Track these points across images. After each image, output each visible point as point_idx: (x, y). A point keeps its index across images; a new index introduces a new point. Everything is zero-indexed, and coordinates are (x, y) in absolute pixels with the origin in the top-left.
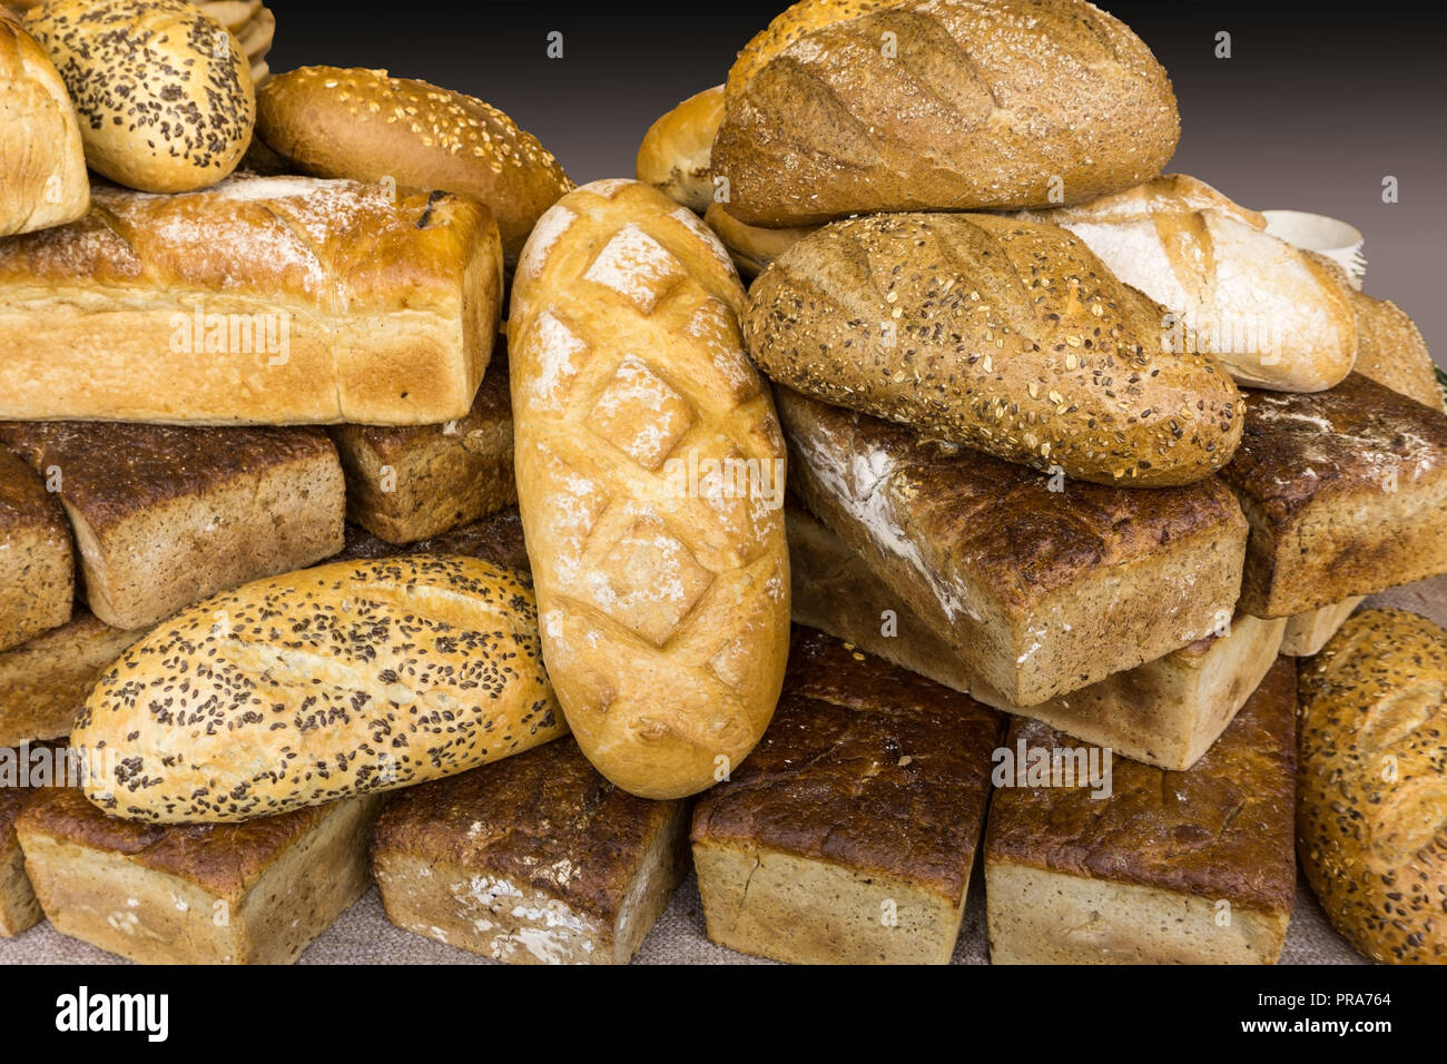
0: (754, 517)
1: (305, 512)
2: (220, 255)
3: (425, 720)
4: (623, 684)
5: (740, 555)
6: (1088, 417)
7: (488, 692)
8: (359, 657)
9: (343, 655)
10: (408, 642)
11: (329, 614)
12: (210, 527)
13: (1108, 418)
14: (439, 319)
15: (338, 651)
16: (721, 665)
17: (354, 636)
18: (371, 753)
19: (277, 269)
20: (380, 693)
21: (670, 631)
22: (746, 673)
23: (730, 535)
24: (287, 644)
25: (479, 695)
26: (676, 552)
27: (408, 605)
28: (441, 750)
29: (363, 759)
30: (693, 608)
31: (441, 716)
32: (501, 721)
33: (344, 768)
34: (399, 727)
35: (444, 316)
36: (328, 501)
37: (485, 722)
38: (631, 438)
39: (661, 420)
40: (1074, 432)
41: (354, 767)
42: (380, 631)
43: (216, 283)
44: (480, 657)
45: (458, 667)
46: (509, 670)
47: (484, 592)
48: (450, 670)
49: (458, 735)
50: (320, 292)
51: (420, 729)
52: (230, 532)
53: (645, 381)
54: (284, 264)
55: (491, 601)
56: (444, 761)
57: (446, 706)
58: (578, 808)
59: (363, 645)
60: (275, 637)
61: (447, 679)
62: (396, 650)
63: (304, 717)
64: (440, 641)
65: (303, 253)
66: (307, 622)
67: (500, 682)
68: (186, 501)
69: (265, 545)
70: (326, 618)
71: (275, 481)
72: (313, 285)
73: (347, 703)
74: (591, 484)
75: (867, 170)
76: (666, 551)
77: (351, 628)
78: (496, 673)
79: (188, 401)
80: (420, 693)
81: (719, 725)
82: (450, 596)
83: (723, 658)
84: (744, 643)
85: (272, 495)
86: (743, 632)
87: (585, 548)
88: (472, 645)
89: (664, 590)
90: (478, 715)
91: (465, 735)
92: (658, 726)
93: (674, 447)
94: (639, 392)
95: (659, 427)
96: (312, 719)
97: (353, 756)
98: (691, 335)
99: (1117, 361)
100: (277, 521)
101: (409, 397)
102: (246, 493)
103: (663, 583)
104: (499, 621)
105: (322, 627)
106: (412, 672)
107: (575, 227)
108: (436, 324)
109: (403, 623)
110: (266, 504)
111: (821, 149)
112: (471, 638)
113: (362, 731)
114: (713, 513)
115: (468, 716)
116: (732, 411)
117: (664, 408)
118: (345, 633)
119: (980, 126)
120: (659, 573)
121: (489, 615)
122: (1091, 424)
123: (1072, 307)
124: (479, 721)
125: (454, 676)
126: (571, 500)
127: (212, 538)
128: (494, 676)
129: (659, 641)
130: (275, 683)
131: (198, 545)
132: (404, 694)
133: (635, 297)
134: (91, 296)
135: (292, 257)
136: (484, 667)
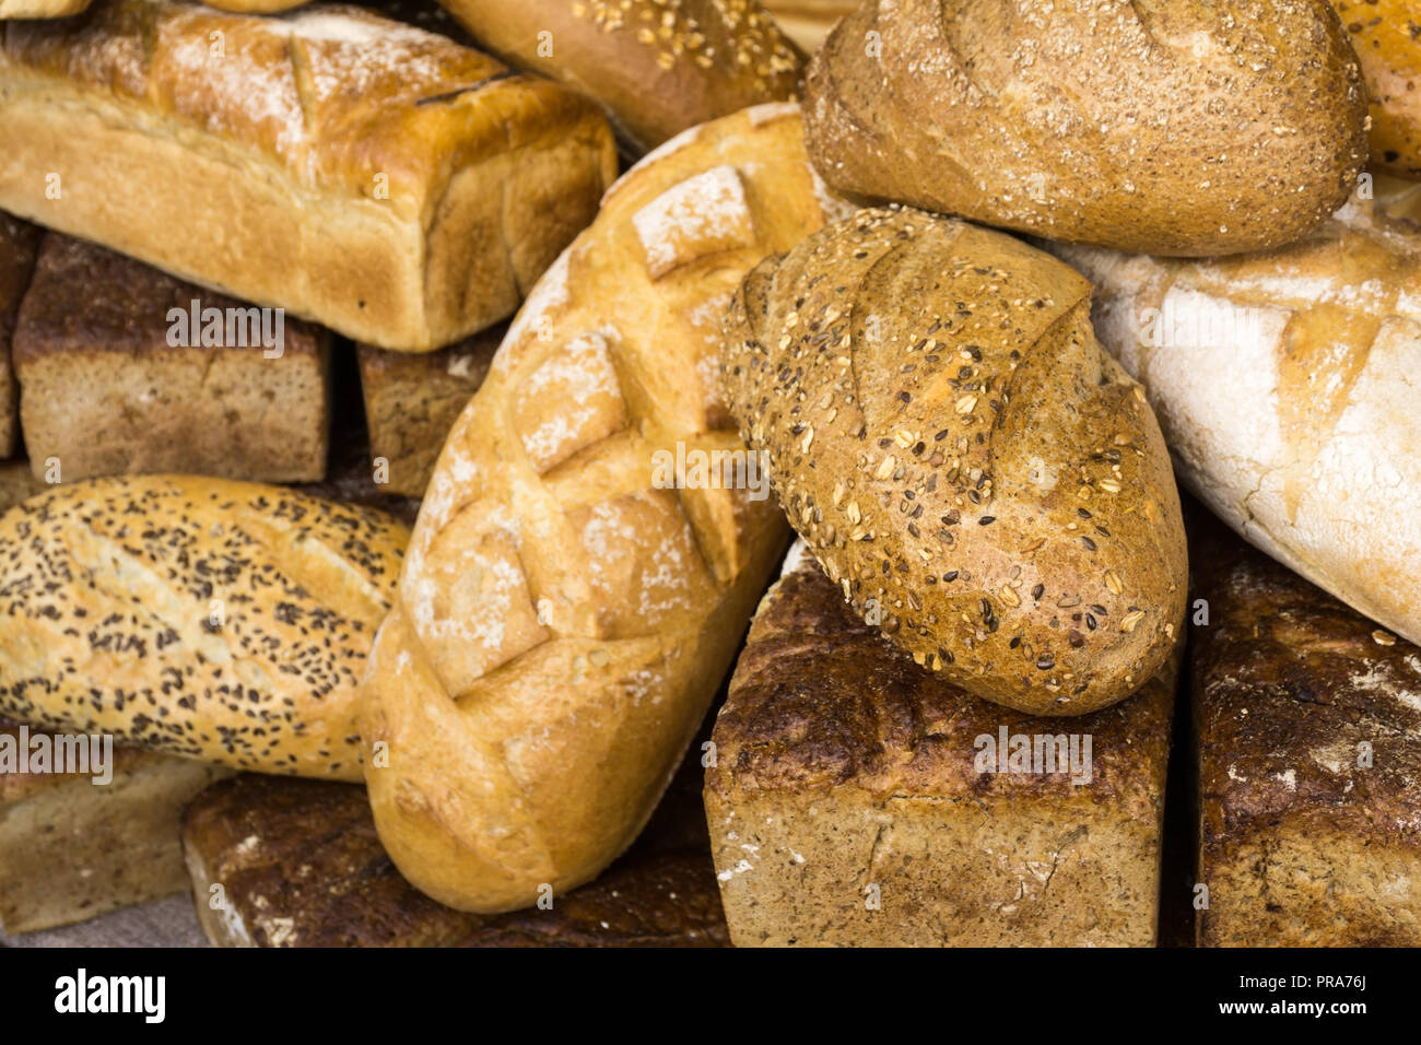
0: (648, 581)
1: (268, 419)
2: (209, 88)
3: (225, 689)
4: (406, 730)
5: (600, 621)
6: (883, 557)
7: (311, 687)
8: (191, 591)
9: (178, 582)
10: (250, 593)
11: (190, 530)
12: (145, 398)
13: (903, 567)
14: (394, 219)
15: (174, 574)
16: (516, 751)
17: (201, 566)
18: (153, 702)
19: (256, 117)
20: (192, 638)
21: (469, 685)
22: (545, 777)
23: (596, 591)
24: (126, 548)
25: (299, 686)
26: (513, 587)
27: (284, 555)
28: (234, 732)
29: (141, 705)
30: (506, 665)
31: (245, 692)
32: (317, 730)
33: (119, 707)
34: (194, 685)
35: (402, 217)
36: (301, 412)
37: (296, 721)
38: (534, 428)
39: (576, 415)
40: (866, 573)
41: (131, 711)
42: (231, 573)
43: (201, 119)
44: (320, 643)
45: (287, 643)
46: (348, 671)
47: (374, 571)
48: (275, 644)
49: (258, 723)
50: (292, 156)
51: (216, 697)
52: (168, 411)
53: (591, 362)
54: (264, 114)
55: (376, 585)
56: (239, 748)
57: (256, 684)
58: (352, 869)
59: (205, 579)
60: (121, 535)
61: (269, 652)
62: (233, 598)
63: (102, 634)
64: (282, 606)
65: (290, 108)
66: (163, 532)
67: (331, 680)
68: (118, 359)
69: (213, 439)
70: (184, 534)
71: (231, 368)
72: (287, 147)
73: (150, 638)
74: (474, 471)
75: (880, 138)
76: (502, 583)
77: (204, 555)
78: (330, 666)
79: (181, 252)
80: (234, 657)
81: (501, 831)
82: (337, 562)
83: (521, 745)
84: (553, 735)
85: (226, 384)
86: (559, 722)
87: (433, 547)
88: (318, 624)
89: (481, 630)
90: (289, 709)
91: (267, 727)
92: (417, 798)
93: (577, 456)
94: (573, 373)
95: (570, 424)
96: (108, 639)
97: (132, 698)
98: (689, 320)
99: (942, 486)
100: (232, 416)
101: (367, 309)
102: (193, 371)
103: (483, 621)
104: (371, 610)
105: (173, 543)
106: (238, 629)
107: (683, 154)
108: (392, 224)
109: (259, 571)
110: (218, 393)
111: (844, 98)
112: (320, 617)
113: (153, 672)
114: (585, 555)
115: (275, 706)
116: (698, 435)
117: (590, 402)
118: (193, 560)
119: (989, 102)
120: (483, 607)
121: (365, 599)
122: (886, 566)
123: (936, 388)
124: (288, 717)
125: (278, 652)
126: (448, 483)
127: (145, 410)
128: (325, 670)
129: (456, 690)
130: (92, 585)
131: (129, 414)
132: (219, 651)
133: (651, 253)
134: (110, 110)
135: (275, 108)
136: (318, 656)
